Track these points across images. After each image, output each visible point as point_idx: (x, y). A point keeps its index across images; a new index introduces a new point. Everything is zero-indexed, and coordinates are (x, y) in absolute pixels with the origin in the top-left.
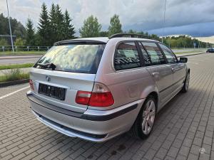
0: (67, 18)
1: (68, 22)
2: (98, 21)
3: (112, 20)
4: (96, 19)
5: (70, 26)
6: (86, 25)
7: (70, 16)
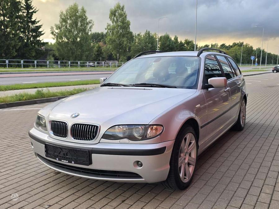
0: (28, 7)
1: (30, 16)
2: (87, 15)
3: (113, 13)
4: (84, 11)
5: (34, 22)
6: (64, 20)
7: (33, 4)
